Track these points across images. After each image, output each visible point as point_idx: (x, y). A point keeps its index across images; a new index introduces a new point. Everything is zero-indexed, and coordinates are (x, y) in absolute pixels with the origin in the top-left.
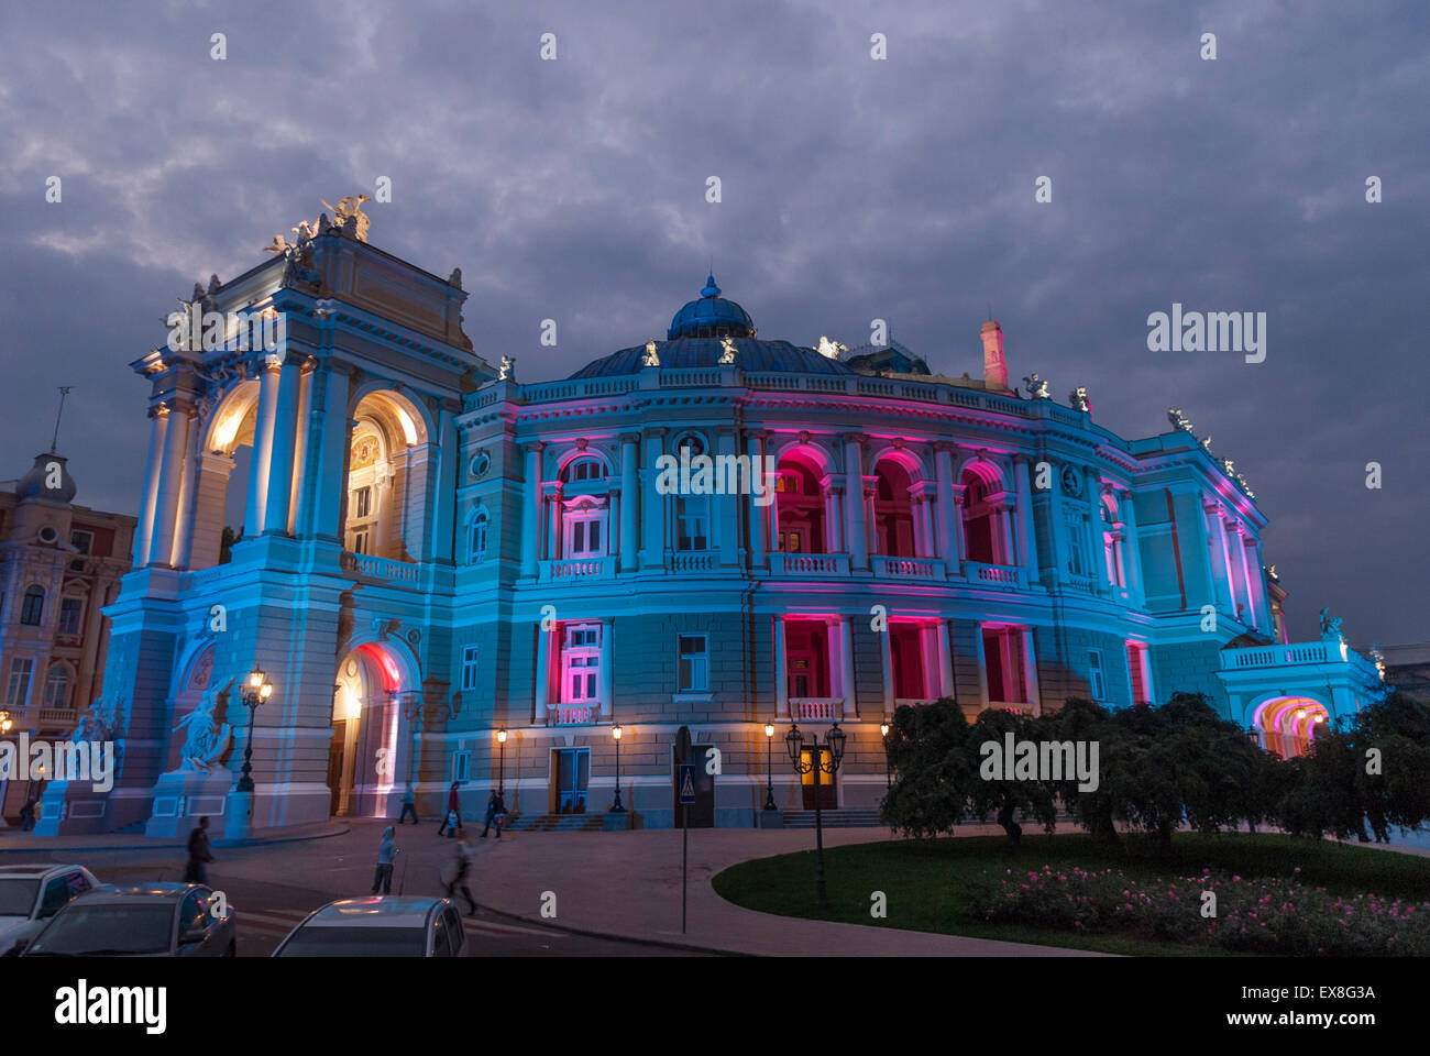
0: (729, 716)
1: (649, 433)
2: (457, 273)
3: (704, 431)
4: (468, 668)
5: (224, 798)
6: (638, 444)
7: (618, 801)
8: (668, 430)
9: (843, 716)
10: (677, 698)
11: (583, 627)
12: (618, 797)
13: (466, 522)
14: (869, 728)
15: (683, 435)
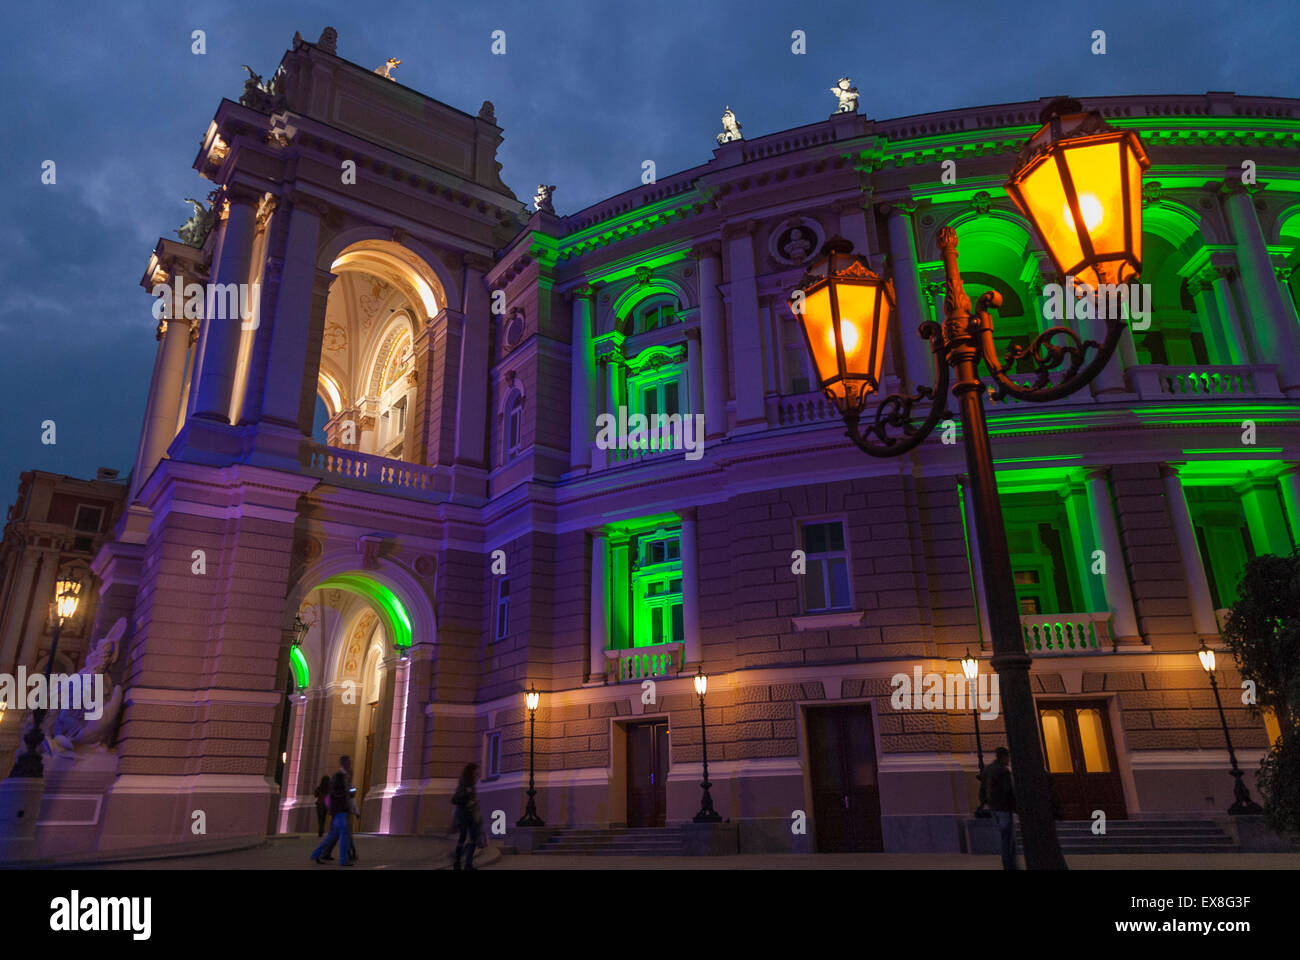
0: (895, 650)
1: (733, 232)
2: (488, 108)
3: (814, 213)
4: (503, 606)
5: (99, 798)
6: (719, 256)
7: (707, 802)
8: (759, 223)
9: (1117, 642)
10: (802, 624)
11: (661, 535)
12: (707, 794)
13: (501, 409)
14: (1172, 664)
15: (782, 228)
